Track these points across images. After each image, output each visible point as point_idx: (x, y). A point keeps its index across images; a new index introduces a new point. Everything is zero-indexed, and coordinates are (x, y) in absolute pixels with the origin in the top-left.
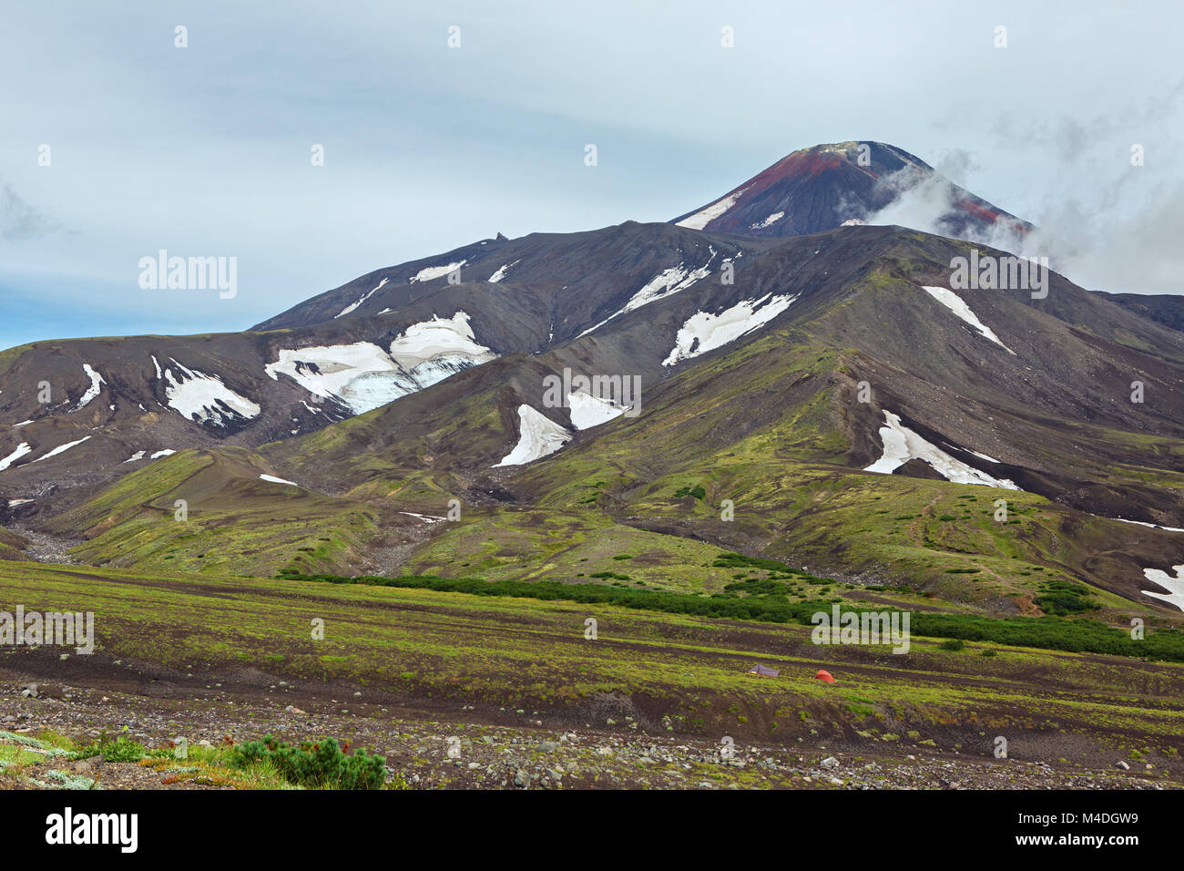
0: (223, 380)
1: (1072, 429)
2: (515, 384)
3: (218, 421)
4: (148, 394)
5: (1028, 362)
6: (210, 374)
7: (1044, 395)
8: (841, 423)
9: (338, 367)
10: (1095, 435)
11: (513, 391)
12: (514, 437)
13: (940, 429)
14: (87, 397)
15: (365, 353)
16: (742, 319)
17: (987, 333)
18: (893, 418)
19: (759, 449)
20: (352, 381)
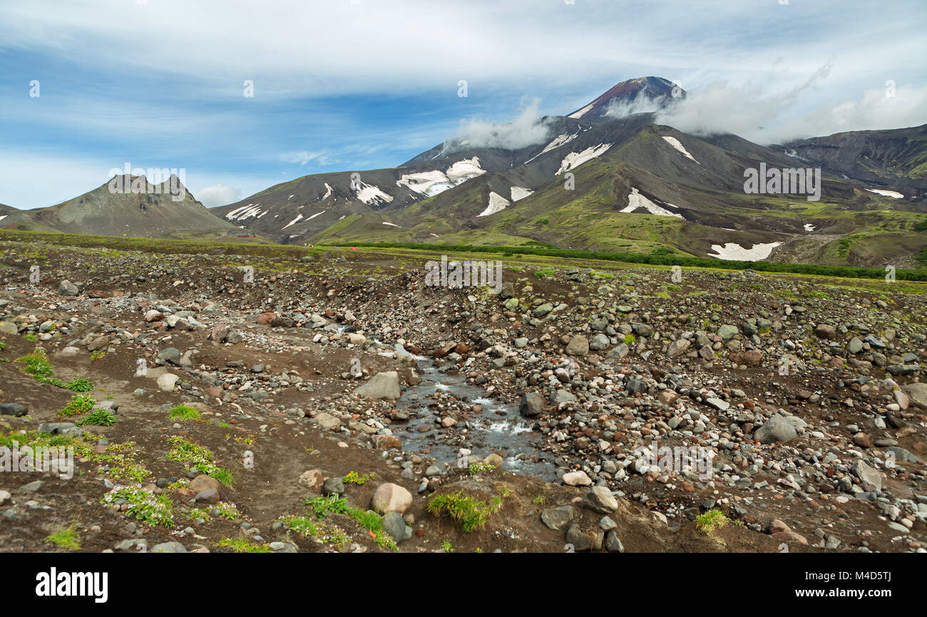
0: (379, 188)
1: (719, 194)
2: (489, 184)
3: (376, 204)
4: (350, 194)
5: (705, 167)
6: (374, 185)
7: (710, 181)
8: (612, 193)
9: (425, 181)
10: (729, 196)
11: (488, 186)
12: (486, 205)
13: (655, 195)
14: (326, 196)
15: (437, 175)
16: (588, 154)
17: (688, 155)
18: (635, 191)
19: (578, 205)
20: (430, 186)
